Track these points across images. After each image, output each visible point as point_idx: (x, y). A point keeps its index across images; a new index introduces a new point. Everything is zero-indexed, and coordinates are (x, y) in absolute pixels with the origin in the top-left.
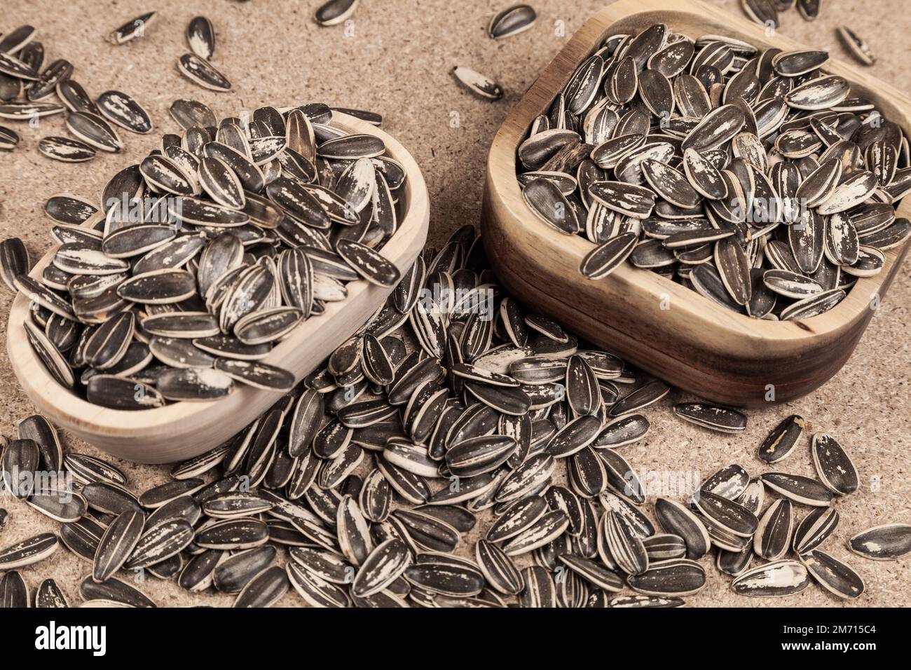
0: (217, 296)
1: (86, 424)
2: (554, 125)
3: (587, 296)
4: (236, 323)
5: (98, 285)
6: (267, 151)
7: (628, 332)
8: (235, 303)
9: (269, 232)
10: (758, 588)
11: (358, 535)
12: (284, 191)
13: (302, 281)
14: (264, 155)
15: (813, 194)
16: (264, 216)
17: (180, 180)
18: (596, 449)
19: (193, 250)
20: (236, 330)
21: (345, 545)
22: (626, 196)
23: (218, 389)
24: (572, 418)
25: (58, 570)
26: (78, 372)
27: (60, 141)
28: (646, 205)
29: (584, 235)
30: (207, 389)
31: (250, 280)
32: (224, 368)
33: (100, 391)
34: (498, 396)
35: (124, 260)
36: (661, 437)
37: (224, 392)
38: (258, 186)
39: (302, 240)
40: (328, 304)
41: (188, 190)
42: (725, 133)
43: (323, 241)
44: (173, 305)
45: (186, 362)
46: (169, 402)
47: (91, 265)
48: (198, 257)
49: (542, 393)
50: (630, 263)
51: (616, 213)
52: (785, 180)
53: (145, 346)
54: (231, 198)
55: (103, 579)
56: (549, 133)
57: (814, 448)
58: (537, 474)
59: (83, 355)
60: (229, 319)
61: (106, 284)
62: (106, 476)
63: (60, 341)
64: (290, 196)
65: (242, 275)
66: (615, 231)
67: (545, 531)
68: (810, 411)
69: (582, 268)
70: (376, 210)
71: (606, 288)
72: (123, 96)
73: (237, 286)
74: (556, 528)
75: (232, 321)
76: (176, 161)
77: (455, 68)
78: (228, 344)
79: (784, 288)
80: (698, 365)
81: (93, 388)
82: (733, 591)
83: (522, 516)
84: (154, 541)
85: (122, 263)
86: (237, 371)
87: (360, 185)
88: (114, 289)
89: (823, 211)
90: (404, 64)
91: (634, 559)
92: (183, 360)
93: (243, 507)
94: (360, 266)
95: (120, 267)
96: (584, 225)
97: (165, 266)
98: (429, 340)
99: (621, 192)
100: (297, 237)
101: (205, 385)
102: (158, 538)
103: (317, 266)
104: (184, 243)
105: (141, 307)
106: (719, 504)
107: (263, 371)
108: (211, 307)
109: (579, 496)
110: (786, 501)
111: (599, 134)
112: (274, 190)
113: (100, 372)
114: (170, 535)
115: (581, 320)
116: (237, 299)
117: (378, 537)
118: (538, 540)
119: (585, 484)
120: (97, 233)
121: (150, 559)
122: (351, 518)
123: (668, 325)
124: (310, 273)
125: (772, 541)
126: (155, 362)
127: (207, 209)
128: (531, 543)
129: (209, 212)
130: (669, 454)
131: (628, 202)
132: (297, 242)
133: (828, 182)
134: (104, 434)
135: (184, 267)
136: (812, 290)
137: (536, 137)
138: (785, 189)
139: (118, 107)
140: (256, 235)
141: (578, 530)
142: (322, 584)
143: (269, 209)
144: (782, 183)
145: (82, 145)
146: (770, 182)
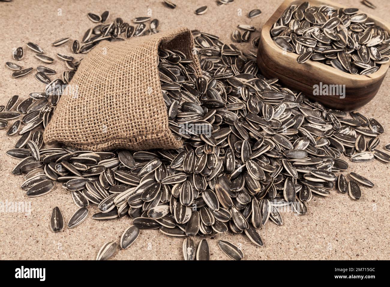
2: (280, 25)
10: (359, 160)
15: (365, 41)
22: (308, 40)
28: (314, 43)
29: (296, 53)
42: (334, 25)
50: (311, 59)
51: (304, 46)
56: (279, 27)
66: (305, 51)
68: (364, 112)
69: (297, 60)
82: (351, 161)
89: (368, 46)
90: (224, 24)
96: (295, 50)
99: (306, 40)
106: (342, 135)
110: (363, 135)
111: (295, 27)
125: (361, 146)
131: (309, 42)
133: (368, 38)
136: (369, 66)
137: (275, 27)
138: (356, 39)
144: (354, 38)
146: (351, 37)
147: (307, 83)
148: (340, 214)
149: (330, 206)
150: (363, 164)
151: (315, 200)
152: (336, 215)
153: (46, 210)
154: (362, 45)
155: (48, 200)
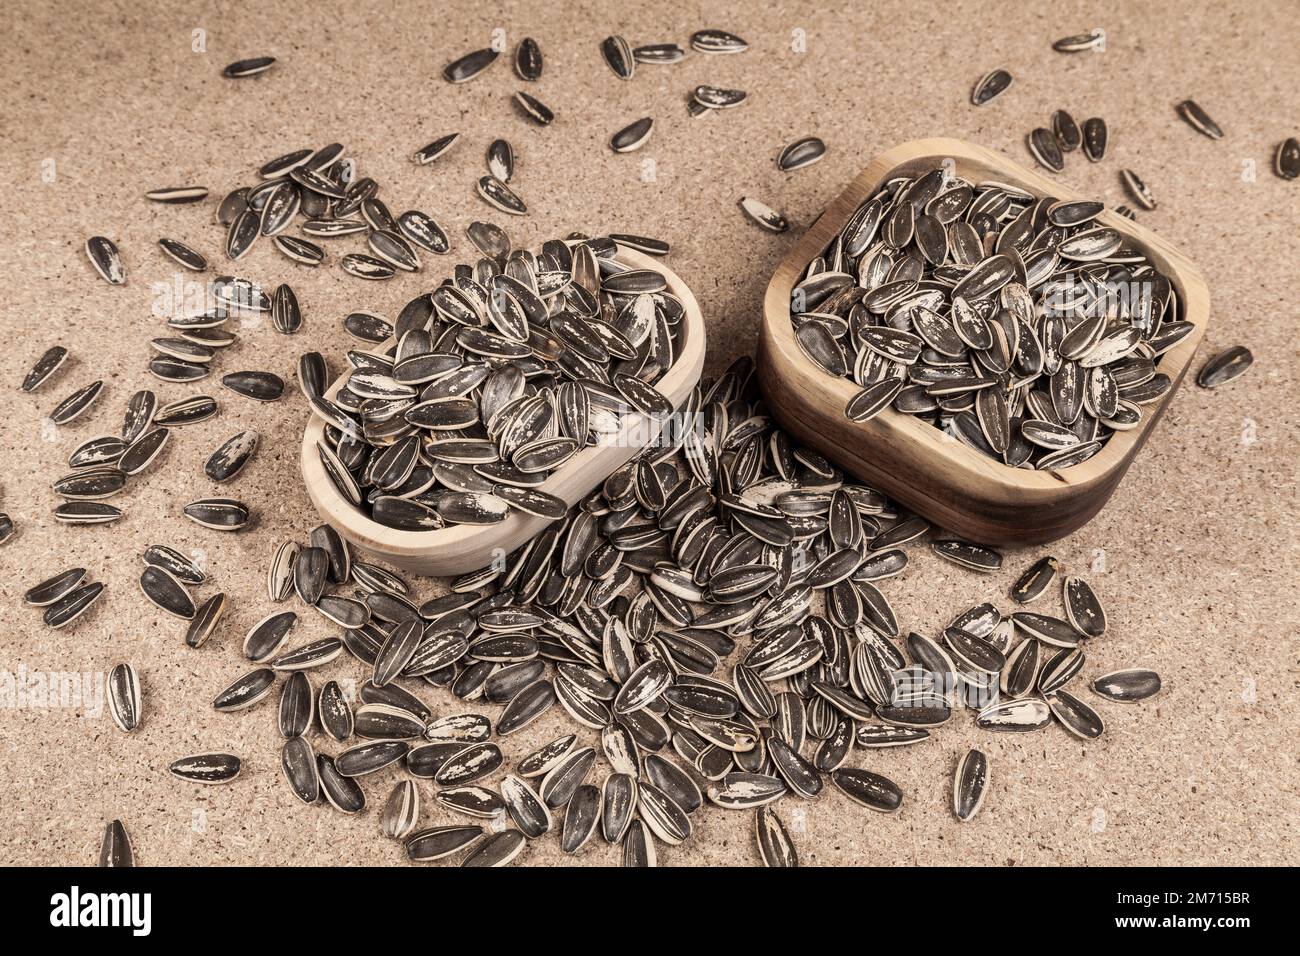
0: (498, 425)
1: (371, 542)
2: (830, 268)
3: (852, 436)
4: (514, 451)
5: (387, 409)
6: (553, 285)
7: (890, 471)
8: (514, 433)
9: (551, 365)
10: (1001, 724)
11: (622, 654)
12: (567, 325)
13: (579, 413)
14: (550, 289)
15: (1076, 347)
16: (546, 348)
17: (469, 311)
18: (854, 582)
19: (478, 379)
20: (514, 459)
21: (609, 664)
22: (894, 342)
23: (495, 514)
24: (833, 550)
25: (341, 673)
26: (365, 492)
27: (362, 259)
28: (912, 351)
29: (851, 378)
30: (484, 514)
31: (530, 411)
32: (501, 494)
33: (385, 511)
34: (763, 526)
35: (412, 386)
36: (918, 572)
37: (501, 517)
38: (542, 318)
39: (581, 373)
41: (476, 322)
42: (995, 283)
43: (602, 375)
44: (457, 432)
45: (466, 487)
46: (448, 525)
47: (382, 390)
48: (482, 386)
49: (805, 525)
50: (894, 408)
51: (883, 358)
52: (1050, 331)
53: (429, 469)
54: (516, 331)
55: (382, 684)
56: (825, 276)
57: (1066, 590)
58: (795, 604)
59: (370, 476)
60: (508, 447)
61: (395, 408)
62: (390, 586)
63: (350, 461)
64: (572, 330)
65: (522, 406)
66: (882, 376)
67: (799, 660)
68: (1064, 554)
69: (847, 412)
70: (654, 345)
71: (870, 430)
72: (423, 217)
73: (517, 416)
74: (810, 657)
75: (511, 450)
76: (466, 292)
77: (743, 199)
78: (506, 472)
79: (1041, 439)
80: (955, 507)
81: (378, 508)
82: (977, 725)
83: (779, 643)
84: (431, 651)
85: (410, 390)
86: (513, 497)
87: (639, 321)
88: (402, 414)
89: (1084, 364)
90: (694, 193)
91: (883, 690)
92: (463, 484)
93: (516, 623)
94: (635, 400)
95: (409, 393)
96: (852, 369)
97: (451, 394)
98: (701, 468)
99: (889, 338)
100: (577, 369)
101: (483, 510)
102: (435, 648)
103: (594, 399)
104: (469, 372)
105: (427, 432)
106: (969, 642)
107: (537, 499)
108: (492, 435)
109: (835, 627)
110: (1035, 641)
111: (873, 278)
112: (557, 324)
113: (386, 493)
114: (445, 646)
115: (846, 457)
116: (516, 429)
117: (641, 655)
118: (793, 668)
119: (842, 616)
120: (389, 358)
121: (427, 668)
122: (616, 638)
123: (928, 468)
124: (587, 405)
125: (1018, 680)
126: (437, 485)
127: (493, 340)
128: (786, 670)
129: (495, 344)
130: (925, 589)
131: (896, 348)
132: (577, 374)
133: (1092, 335)
134: (387, 551)
135: (468, 396)
136: (1069, 442)
137: (811, 279)
138: (1050, 340)
139: (418, 227)
140: (537, 367)
141: (831, 660)
142: (586, 699)
143: (551, 342)
144: (1047, 334)
145: (382, 263)
146: (1035, 333)
147: (884, 468)
150: (1014, 737)
151: (838, 848)
153: (90, 827)
154: (1066, 361)
155: (98, 795)
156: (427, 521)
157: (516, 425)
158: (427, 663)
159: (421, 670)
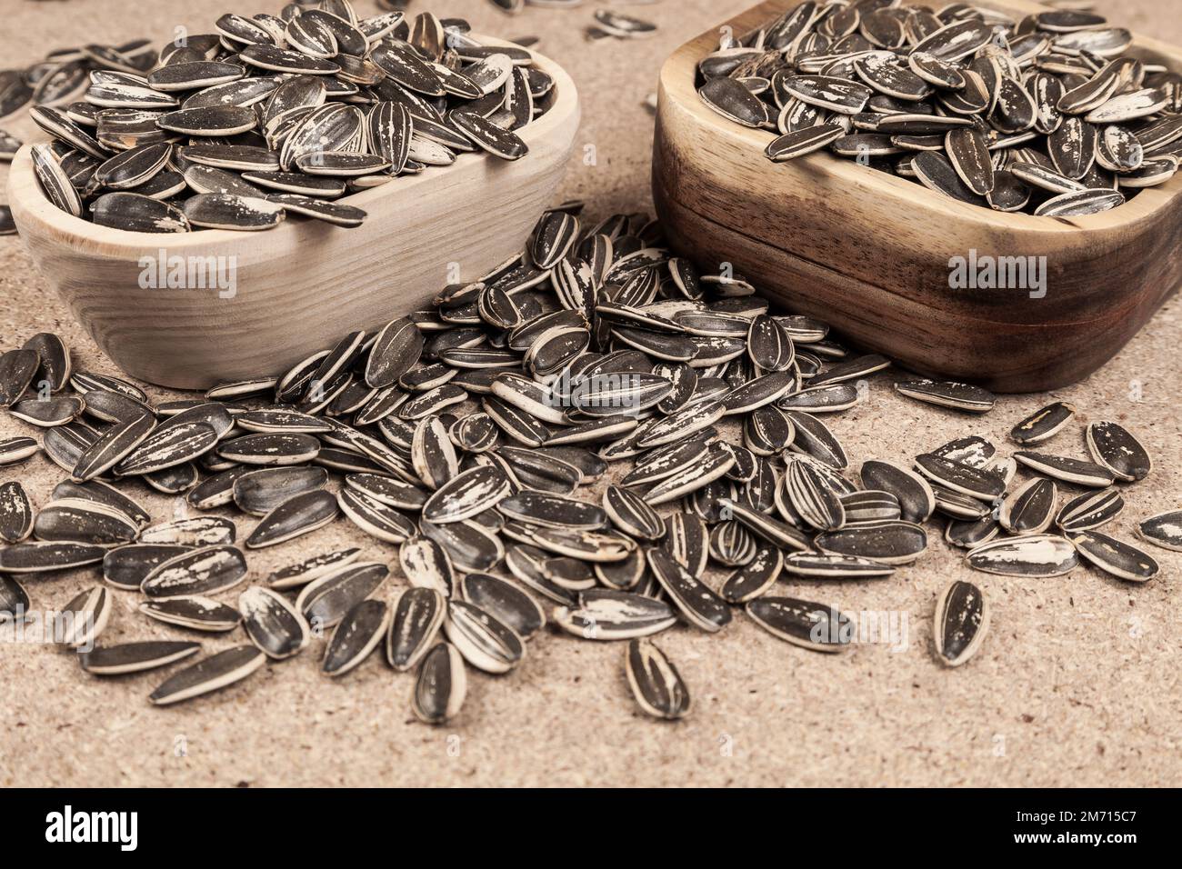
0: (282, 128)
4: (300, 157)
5: (134, 117)
6: (378, 24)
7: (831, 262)
8: (302, 135)
10: (1003, 562)
11: (440, 453)
12: (391, 53)
13: (396, 134)
14: (374, 31)
15: (1081, 99)
16: (359, 72)
17: (260, 33)
18: (781, 409)
19: (263, 92)
21: (419, 462)
22: (832, 86)
23: (262, 215)
24: (754, 377)
25: (30, 480)
26: (87, 200)
28: (857, 97)
29: (773, 130)
30: (247, 213)
32: (276, 200)
33: (109, 211)
36: (876, 414)
37: (269, 218)
38: (359, 49)
40: (431, 169)
41: (268, 42)
42: (965, 45)
43: (434, 112)
45: (228, 194)
46: (195, 228)
47: (129, 96)
48: (266, 99)
49: (714, 344)
50: (832, 150)
51: (818, 108)
52: (1043, 88)
53: (179, 176)
54: (320, 46)
55: (83, 478)
57: (1090, 440)
58: (696, 416)
60: (292, 152)
61: (142, 118)
62: (120, 390)
63: (74, 174)
64: (398, 59)
67: (700, 471)
68: (1085, 405)
69: (768, 152)
70: (509, 100)
73: (308, 119)
74: (715, 466)
75: (295, 155)
76: (262, 22)
78: (286, 177)
79: (1038, 175)
81: (103, 212)
82: (967, 566)
83: (671, 458)
84: (162, 442)
85: (168, 98)
86: (291, 202)
87: (490, 68)
89: (1093, 118)
91: (824, 507)
93: (291, 423)
94: (476, 134)
95: (166, 101)
96: (774, 120)
98: (573, 298)
99: (824, 84)
101: (246, 208)
102: (168, 439)
103: (420, 124)
104: (252, 83)
105: (183, 139)
106: (951, 467)
107: (325, 203)
108: (271, 140)
109: (755, 453)
110: (1048, 480)
112: (378, 56)
114: (184, 436)
116: (305, 131)
117: (466, 457)
118: (689, 481)
119: (763, 436)
121: (152, 464)
122: (432, 434)
123: (882, 233)
124: (408, 128)
125: (1025, 516)
126: (187, 191)
127: (287, 53)
128: (681, 485)
129: (290, 56)
130: (886, 430)
131: (834, 92)
133: (1102, 89)
137: (724, 53)
138: (1044, 96)
140: (345, 87)
141: (748, 474)
142: (383, 507)
143: (367, 63)
144: (1039, 91)
146: (1025, 91)
147: (822, 261)
148: (854, 751)
149: (818, 718)
150: (1025, 581)
151: (753, 692)
152: (834, 757)
154: (1067, 116)
156: (166, 222)
157: (305, 127)
158: (154, 457)
159: (144, 466)
